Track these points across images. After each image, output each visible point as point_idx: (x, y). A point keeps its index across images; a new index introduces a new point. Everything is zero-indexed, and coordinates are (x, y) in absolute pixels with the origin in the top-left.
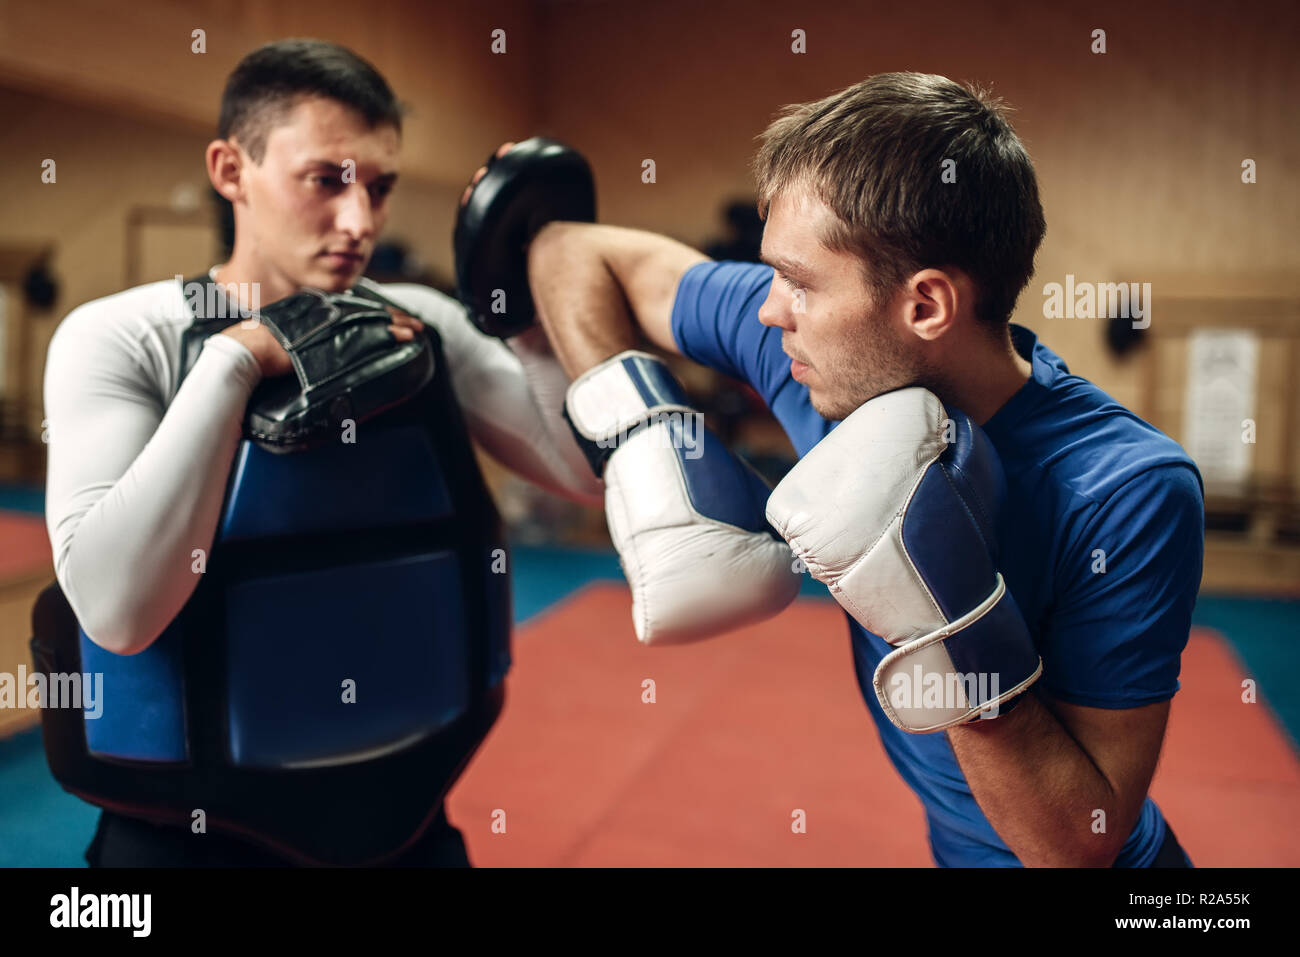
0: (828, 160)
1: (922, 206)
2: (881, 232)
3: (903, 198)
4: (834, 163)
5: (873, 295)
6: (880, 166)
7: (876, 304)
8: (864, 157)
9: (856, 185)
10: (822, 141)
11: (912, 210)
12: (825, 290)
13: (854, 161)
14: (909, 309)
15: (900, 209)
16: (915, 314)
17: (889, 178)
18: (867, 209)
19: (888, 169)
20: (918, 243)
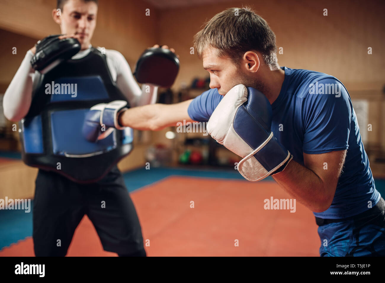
0: (211, 37)
1: (238, 36)
2: (230, 47)
3: (232, 36)
4: (212, 36)
5: (235, 65)
6: (224, 31)
7: (237, 67)
8: (219, 32)
9: (220, 38)
10: (208, 33)
11: (236, 38)
12: (223, 69)
13: (217, 34)
14: (246, 65)
15: (233, 39)
16: (249, 66)
17: (227, 33)
18: (225, 43)
19: (226, 31)
20: (241, 46)
